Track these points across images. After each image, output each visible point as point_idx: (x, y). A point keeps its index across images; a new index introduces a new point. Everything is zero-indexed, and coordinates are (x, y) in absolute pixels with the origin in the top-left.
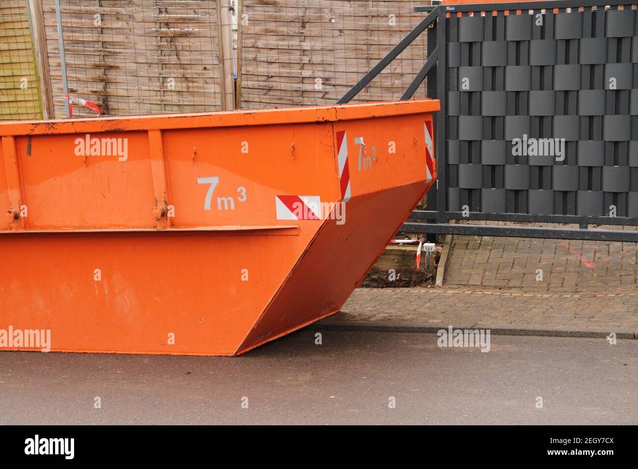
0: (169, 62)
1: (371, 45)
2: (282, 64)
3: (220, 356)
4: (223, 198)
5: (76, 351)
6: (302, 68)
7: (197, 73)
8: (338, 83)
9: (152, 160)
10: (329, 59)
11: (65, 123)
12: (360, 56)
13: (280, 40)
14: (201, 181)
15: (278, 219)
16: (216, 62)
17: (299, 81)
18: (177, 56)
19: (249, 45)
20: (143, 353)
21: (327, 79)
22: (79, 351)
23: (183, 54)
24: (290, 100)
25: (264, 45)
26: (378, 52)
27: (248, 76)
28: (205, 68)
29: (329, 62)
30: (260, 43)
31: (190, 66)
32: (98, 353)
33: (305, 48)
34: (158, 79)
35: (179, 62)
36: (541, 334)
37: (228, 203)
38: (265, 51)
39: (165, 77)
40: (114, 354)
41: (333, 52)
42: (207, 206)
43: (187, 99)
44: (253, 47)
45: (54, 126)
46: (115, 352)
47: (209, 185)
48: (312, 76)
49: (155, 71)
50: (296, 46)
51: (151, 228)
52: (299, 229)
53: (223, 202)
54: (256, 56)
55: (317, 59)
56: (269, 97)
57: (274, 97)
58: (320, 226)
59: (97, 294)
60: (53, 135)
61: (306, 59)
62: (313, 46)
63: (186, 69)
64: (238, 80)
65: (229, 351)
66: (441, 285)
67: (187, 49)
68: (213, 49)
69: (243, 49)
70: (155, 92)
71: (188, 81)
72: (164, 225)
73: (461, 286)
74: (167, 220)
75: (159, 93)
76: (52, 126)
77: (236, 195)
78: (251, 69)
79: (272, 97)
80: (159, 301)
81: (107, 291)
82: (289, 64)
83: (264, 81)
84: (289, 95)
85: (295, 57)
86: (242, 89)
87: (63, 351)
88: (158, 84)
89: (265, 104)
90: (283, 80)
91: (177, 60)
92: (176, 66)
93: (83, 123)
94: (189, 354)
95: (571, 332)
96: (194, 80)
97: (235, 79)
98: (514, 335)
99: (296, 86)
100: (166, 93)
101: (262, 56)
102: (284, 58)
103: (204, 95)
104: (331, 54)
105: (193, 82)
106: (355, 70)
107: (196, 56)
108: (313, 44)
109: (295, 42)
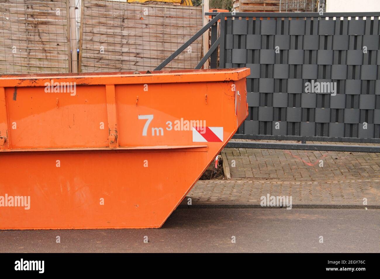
0: (34, 40)
1: (165, 34)
2: (109, 44)
3: (150, 228)
4: (156, 129)
5: (45, 229)
6: (122, 47)
7: (52, 48)
8: (145, 56)
9: (107, 104)
10: (139, 42)
11: (45, 79)
12: (158, 41)
13: (108, 29)
14: (141, 117)
15: (193, 141)
16: (66, 41)
17: (119, 54)
18: (39, 36)
19: (88, 31)
20: (94, 228)
21: (138, 54)
22: (47, 229)
23: (43, 35)
24: (114, 66)
25: (98, 32)
26: (170, 39)
27: (87, 50)
28: (58, 45)
29: (139, 44)
30: (95, 30)
31: (49, 43)
32: (61, 229)
33: (124, 34)
34: (26, 50)
35: (41, 40)
36: (325, 207)
37: (159, 131)
38: (99, 35)
39: (30, 49)
40: (73, 229)
41: (142, 38)
42: (145, 133)
43: (46, 63)
44: (91, 32)
45: (37, 81)
46: (74, 228)
47: (146, 120)
48: (128, 52)
49: (24, 45)
50: (118, 33)
51: (104, 147)
52: (208, 147)
53: (155, 131)
54: (93, 38)
55: (131, 41)
56: (101, 63)
57: (103, 64)
58: (222, 146)
59: (62, 191)
60: (35, 87)
61: (125, 41)
62: (130, 33)
63: (46, 45)
64: (80, 53)
65: (156, 225)
66: (230, 178)
67: (46, 32)
68: (64, 33)
69: (84, 34)
70: (24, 59)
71: (47, 52)
72: (114, 146)
73: (243, 178)
74: (117, 142)
75: (26, 60)
76: (35, 81)
77: (165, 126)
78: (88, 46)
79: (102, 64)
80: (107, 195)
81: (69, 189)
82: (114, 44)
83: (97, 54)
84: (113, 63)
85: (118, 39)
86: (82, 58)
87: (34, 229)
88: (26, 53)
89: (97, 68)
90: (110, 53)
91: (39, 39)
92: (38, 42)
93: (58, 79)
94: (127, 228)
95: (343, 206)
96: (51, 51)
97: (78, 52)
98: (308, 208)
99: (118, 57)
100: (31, 60)
101: (97, 38)
102: (111, 40)
103: (58, 61)
104: (141, 39)
105: (50, 53)
106: (155, 49)
107: (52, 37)
108: (129, 32)
109: (118, 31)
